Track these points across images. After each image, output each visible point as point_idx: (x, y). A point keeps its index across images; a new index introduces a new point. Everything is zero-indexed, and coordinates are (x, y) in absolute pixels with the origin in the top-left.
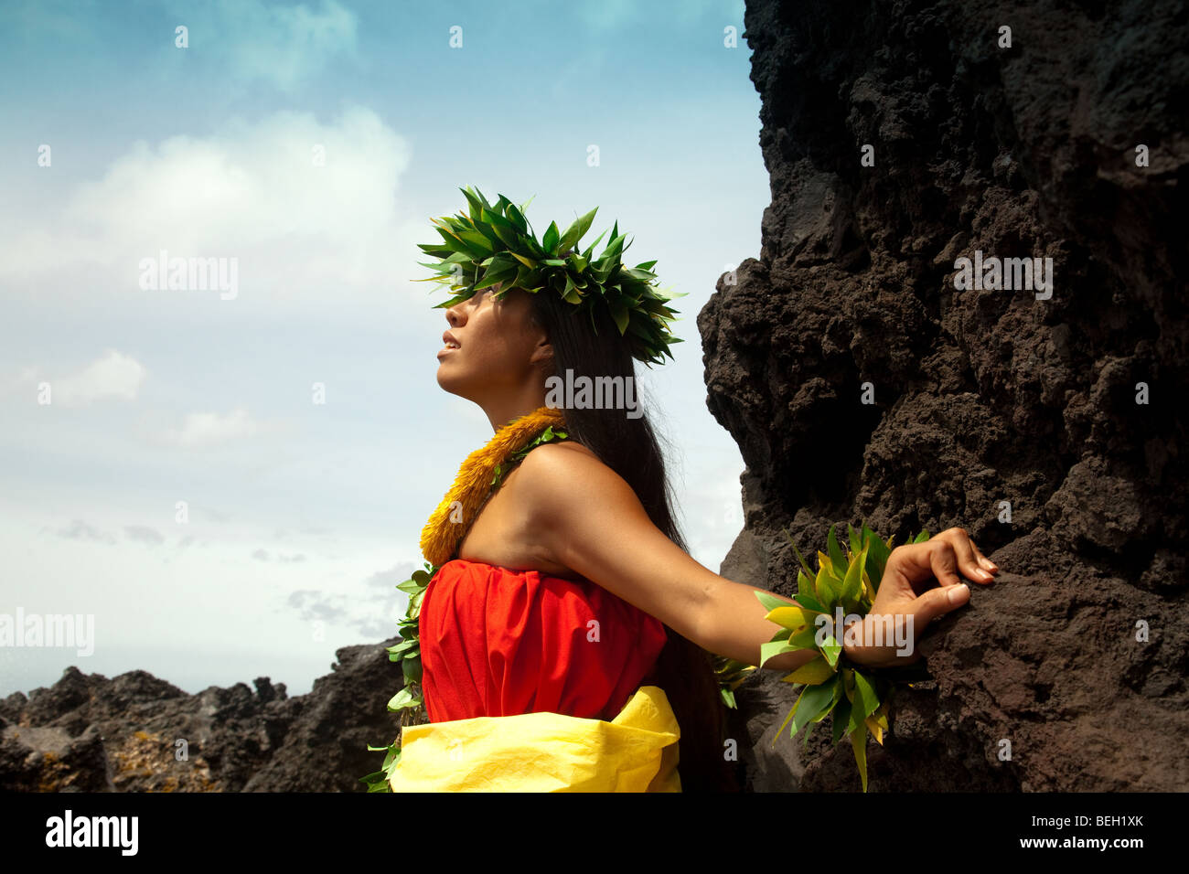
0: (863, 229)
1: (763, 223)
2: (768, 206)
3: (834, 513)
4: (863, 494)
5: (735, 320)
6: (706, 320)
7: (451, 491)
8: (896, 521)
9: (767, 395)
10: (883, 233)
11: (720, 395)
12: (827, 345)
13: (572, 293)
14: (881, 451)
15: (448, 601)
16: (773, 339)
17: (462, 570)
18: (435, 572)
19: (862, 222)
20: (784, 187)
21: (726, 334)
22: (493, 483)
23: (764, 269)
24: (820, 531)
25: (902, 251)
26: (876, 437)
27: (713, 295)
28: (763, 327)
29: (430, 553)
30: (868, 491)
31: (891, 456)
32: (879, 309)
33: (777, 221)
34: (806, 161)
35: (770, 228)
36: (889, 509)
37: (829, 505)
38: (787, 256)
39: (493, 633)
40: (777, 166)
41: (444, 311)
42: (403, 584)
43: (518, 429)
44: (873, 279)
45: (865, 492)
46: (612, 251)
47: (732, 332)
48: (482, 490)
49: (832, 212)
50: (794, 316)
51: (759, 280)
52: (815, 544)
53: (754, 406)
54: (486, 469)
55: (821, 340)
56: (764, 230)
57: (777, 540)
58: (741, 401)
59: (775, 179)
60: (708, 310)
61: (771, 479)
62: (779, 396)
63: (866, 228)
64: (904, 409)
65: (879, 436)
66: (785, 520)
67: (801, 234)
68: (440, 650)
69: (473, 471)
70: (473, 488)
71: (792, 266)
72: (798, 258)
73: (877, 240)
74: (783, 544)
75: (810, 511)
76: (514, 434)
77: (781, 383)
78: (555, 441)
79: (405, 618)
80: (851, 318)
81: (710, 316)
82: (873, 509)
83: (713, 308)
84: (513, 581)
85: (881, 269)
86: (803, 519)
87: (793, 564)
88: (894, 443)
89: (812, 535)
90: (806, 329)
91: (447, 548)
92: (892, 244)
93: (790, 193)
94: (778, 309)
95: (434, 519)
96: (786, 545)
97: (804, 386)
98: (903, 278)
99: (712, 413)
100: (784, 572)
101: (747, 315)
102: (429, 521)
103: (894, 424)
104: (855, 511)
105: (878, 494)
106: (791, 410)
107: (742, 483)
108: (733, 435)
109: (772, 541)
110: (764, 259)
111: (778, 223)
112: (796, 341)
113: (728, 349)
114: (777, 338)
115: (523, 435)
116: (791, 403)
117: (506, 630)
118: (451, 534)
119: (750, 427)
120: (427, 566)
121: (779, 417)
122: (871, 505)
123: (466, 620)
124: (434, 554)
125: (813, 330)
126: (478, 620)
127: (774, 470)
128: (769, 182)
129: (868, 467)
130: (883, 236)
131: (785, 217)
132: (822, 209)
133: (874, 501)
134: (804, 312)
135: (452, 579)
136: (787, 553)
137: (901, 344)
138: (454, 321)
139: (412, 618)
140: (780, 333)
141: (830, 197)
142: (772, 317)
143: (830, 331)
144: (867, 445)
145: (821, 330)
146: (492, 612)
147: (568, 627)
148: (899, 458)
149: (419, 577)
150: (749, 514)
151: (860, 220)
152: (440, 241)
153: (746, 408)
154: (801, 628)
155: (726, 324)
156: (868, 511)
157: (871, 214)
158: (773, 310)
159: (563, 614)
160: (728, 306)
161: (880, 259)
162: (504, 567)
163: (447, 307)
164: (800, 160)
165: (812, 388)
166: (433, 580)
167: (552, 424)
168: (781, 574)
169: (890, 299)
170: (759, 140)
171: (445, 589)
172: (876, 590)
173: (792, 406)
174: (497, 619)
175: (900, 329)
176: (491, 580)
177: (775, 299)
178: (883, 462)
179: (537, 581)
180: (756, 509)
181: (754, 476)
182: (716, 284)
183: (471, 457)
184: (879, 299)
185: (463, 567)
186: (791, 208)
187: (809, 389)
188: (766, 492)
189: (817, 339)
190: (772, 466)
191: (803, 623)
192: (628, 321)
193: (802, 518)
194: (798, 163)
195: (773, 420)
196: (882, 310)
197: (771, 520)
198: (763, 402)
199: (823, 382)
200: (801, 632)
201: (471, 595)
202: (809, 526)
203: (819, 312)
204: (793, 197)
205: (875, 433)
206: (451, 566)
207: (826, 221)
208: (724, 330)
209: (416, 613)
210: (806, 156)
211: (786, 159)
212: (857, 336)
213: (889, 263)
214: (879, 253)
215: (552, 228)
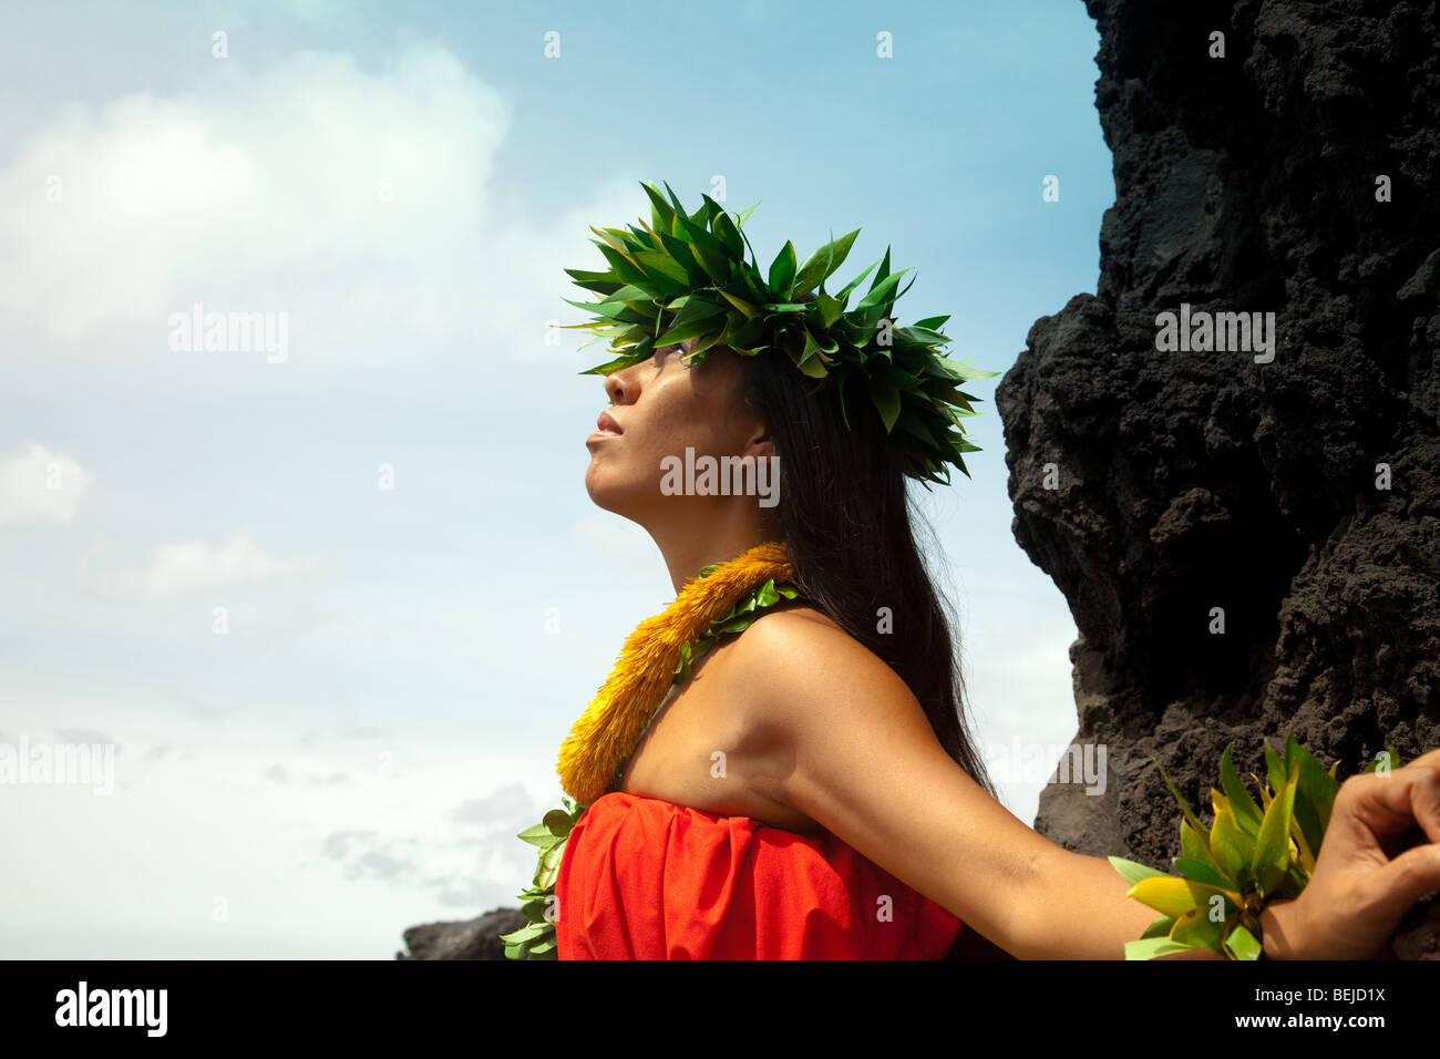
0: (1272, 242)
1: (1102, 234)
2: (1111, 206)
3: (1229, 711)
4: (1279, 680)
5: (1059, 395)
6: (1011, 396)
7: (609, 683)
8: (1338, 725)
9: (1112, 514)
10: (1308, 249)
11: (1036, 517)
12: (1213, 434)
13: (815, 361)
14: (1308, 610)
15: (603, 860)
16: (1122, 426)
17: (625, 811)
18: (581, 812)
19: (1270, 231)
20: (1137, 175)
21: (1044, 418)
22: (678, 671)
23: (1106, 312)
24: (1206, 742)
25: (1339, 278)
26: (1298, 585)
27: (1021, 354)
28: (1107, 407)
29: (573, 784)
30: (1288, 675)
31: (1327, 619)
32: (1304, 376)
33: (1125, 230)
34: (1173, 131)
35: (1114, 243)
36: (1325, 706)
37: (1220, 697)
38: (1143, 288)
39: (675, 916)
40: (1126, 140)
41: (602, 380)
42: (528, 831)
43: (718, 584)
44: (1292, 326)
45: (1282, 677)
46: (882, 295)
47: (1055, 415)
48: (658, 681)
49: (1219, 214)
50: (1158, 386)
51: (1099, 328)
52: (1198, 763)
53: (1091, 535)
54: (665, 648)
55: (1202, 427)
56: (1104, 246)
57: (1135, 755)
58: (1071, 527)
59: (1121, 162)
60: (1013, 379)
61: (1121, 653)
62: (1135, 519)
63: (1277, 241)
64: (1349, 540)
65: (1304, 584)
66: (1145, 721)
67: (1166, 251)
68: (590, 942)
69: (644, 651)
70: (643, 679)
71: (1152, 304)
72: (1161, 292)
73: (1298, 260)
74: (1144, 762)
75: (1189, 707)
76: (712, 592)
77: (1137, 497)
78: (781, 605)
79: (531, 887)
80: (1256, 391)
81: (1016, 389)
82: (1297, 705)
83: (1022, 374)
84: (710, 830)
85: (1304, 307)
86: (1178, 720)
87: (1162, 796)
88: (1334, 597)
89: (1194, 747)
90: (1176, 409)
91: (600, 773)
92: (1323, 268)
93: (1147, 184)
94: (1129, 376)
95: (581, 727)
96: (1149, 763)
97: (1176, 502)
98: (1344, 321)
99: (1022, 546)
100: (1148, 807)
101: (1080, 387)
102: (573, 730)
103: (1332, 567)
104: (1265, 707)
105: (1306, 680)
106: (1154, 543)
107: (1073, 661)
108: (1057, 583)
109: (1126, 756)
110: (1104, 293)
111: (1126, 234)
112: (1162, 429)
113: (1049, 442)
114: (1128, 424)
115: (725, 593)
116: (1153, 530)
117: (697, 912)
118: (608, 753)
119: (1085, 571)
120: (567, 803)
121: (1134, 553)
122: (1293, 698)
123: (630, 896)
124: (580, 785)
125: (1189, 410)
126: (651, 893)
127: (1126, 640)
128: (1111, 166)
129: (1287, 636)
130: (1307, 253)
131: (1139, 224)
132: (1202, 210)
133: (1300, 692)
134: (1175, 381)
135: (609, 826)
136: (1152, 777)
137: (1342, 434)
138: (618, 395)
139: (544, 888)
140: (1133, 415)
141: (1214, 189)
142: (1120, 389)
143: (1218, 411)
144: (1285, 599)
145: (1203, 411)
146: (673, 881)
147: (798, 906)
148: (1340, 624)
149: (554, 820)
150: (1086, 712)
151: (1266, 227)
152: (602, 265)
153: (1079, 538)
154: (1191, 914)
155: (1045, 402)
156: (1288, 709)
157: (1286, 218)
158: (1122, 378)
159: (789, 887)
160: (1048, 372)
161: (1302, 291)
162: (694, 809)
163: (607, 374)
164: (1164, 130)
165: (1188, 506)
166: (577, 825)
167: (773, 575)
168: (1142, 811)
169: (1322, 359)
170: (1094, 97)
171: (597, 841)
172: (1315, 853)
173: (1156, 535)
174: (683, 892)
175: (1340, 409)
176: (674, 827)
177: (1125, 360)
178: (1313, 628)
179: (747, 834)
180: (1097, 704)
181: (1095, 649)
182: (1026, 336)
183: (640, 628)
184: (1303, 360)
185: (628, 805)
186: (1148, 208)
187: (1184, 507)
188: (1113, 674)
189: (1196, 425)
190: (1123, 632)
191: (1193, 906)
192: (899, 411)
193: (1175, 718)
194: (1161, 136)
195: (1124, 559)
196: (1309, 377)
197: (1123, 721)
198: (1107, 528)
199: (1208, 494)
200: (1190, 921)
201: (641, 852)
202: (1189, 732)
203: (1199, 379)
204: (1151, 193)
205: (1298, 580)
206: (606, 802)
207: (1209, 229)
208: (1040, 412)
209: (550, 879)
210: (1173, 124)
211: (1139, 128)
212: (1266, 420)
213: (1318, 299)
214: (1300, 282)
215: (786, 253)
